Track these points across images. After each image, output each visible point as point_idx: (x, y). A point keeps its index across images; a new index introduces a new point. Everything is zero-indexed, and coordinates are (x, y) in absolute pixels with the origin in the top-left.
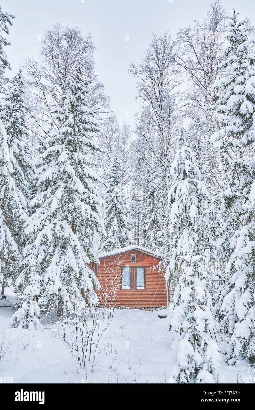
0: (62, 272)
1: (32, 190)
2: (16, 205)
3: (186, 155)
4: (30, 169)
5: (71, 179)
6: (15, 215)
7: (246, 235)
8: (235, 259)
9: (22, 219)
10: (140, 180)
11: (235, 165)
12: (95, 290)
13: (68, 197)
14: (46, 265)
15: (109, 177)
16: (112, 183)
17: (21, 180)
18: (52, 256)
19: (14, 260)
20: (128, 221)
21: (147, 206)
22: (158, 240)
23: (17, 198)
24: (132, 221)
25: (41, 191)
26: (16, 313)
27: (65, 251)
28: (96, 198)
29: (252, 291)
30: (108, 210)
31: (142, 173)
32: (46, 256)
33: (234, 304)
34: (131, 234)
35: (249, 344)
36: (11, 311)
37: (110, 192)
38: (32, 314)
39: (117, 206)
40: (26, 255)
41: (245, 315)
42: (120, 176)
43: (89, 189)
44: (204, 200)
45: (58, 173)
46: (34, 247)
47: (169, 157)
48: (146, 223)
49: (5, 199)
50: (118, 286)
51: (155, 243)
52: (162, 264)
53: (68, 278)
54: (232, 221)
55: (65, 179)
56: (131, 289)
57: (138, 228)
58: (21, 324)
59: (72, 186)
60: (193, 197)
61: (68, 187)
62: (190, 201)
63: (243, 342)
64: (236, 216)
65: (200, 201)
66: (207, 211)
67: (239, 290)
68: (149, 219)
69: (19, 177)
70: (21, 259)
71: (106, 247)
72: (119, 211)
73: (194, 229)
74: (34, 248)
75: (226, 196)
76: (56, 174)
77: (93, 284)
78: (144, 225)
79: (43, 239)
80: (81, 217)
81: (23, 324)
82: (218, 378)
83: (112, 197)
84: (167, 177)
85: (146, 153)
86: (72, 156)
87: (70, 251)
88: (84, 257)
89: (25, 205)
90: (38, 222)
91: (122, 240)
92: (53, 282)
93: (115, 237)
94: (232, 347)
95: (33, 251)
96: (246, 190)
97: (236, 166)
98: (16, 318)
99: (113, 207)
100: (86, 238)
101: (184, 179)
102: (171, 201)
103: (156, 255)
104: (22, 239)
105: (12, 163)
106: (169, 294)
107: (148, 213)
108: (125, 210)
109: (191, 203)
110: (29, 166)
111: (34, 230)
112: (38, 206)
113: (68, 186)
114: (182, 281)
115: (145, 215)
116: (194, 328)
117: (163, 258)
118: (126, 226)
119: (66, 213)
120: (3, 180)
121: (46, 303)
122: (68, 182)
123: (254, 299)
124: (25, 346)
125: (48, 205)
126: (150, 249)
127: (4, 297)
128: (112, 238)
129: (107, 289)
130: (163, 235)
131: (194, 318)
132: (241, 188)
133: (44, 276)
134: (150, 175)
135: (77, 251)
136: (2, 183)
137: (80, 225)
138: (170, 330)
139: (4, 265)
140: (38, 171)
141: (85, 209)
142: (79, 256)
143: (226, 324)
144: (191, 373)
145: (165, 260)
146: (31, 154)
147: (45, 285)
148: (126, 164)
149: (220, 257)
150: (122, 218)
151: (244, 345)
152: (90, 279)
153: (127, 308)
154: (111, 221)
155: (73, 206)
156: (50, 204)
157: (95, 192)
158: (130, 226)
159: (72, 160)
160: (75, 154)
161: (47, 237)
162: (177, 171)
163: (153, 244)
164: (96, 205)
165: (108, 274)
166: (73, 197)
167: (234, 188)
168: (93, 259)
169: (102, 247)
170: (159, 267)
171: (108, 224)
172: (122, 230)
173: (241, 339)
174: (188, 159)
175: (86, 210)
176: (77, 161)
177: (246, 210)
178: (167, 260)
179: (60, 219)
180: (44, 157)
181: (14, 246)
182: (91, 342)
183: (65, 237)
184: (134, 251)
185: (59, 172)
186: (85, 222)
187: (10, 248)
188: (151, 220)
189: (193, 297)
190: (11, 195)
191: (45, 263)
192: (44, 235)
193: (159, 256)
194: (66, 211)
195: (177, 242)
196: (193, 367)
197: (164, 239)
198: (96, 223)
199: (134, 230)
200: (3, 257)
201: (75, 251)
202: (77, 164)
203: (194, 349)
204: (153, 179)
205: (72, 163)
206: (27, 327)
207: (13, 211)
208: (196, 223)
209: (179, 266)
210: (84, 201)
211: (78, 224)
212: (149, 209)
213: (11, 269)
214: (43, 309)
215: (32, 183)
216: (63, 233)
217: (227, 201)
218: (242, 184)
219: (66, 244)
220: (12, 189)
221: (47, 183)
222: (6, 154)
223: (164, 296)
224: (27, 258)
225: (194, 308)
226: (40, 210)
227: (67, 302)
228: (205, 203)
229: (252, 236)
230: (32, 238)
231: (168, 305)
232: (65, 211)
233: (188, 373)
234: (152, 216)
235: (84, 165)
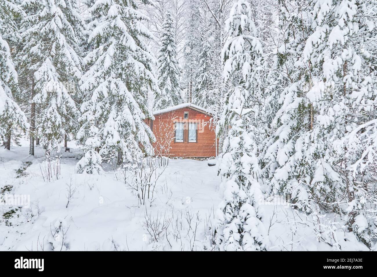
0: (119, 127)
1: (83, 47)
2: (69, 62)
3: (242, 9)
4: (79, 24)
5: (123, 36)
6: (69, 72)
7: (294, 92)
8: (282, 114)
9: (76, 77)
10: (193, 38)
11: (293, 19)
12: (151, 142)
13: (121, 55)
14: (104, 120)
15: (161, 35)
16: (165, 42)
17: (72, 37)
18: (109, 112)
19: (73, 116)
20: (181, 81)
21: (200, 66)
22: (209, 98)
23: (68, 55)
24: (185, 81)
25: (93, 49)
26: (80, 161)
27: (121, 107)
28: (149, 56)
29: (294, 142)
30: (162, 69)
31: (196, 31)
32: (103, 112)
33: (276, 153)
34: (183, 93)
35: (286, 185)
36: (75, 160)
37: (163, 50)
38: (94, 162)
39: (170, 66)
40: (84, 111)
41: (286, 162)
42: (173, 34)
43: (142, 46)
44: (257, 58)
45: (109, 29)
46: (91, 103)
47: (224, 13)
48: (198, 83)
49: (58, 56)
50: (172, 139)
51: (207, 101)
52: (212, 120)
53: (125, 133)
54: (282, 79)
55: (116, 36)
56: (183, 142)
57: (191, 87)
58: (85, 170)
59: (124, 43)
60: (247, 54)
61: (120, 44)
62: (243, 58)
63: (281, 184)
64: (287, 74)
65: (253, 58)
66: (260, 68)
67: (283, 141)
68: (201, 78)
69: (69, 34)
70: (80, 115)
71: (161, 105)
72: (172, 70)
73: (245, 86)
74: (91, 105)
75: (280, 54)
76: (106, 29)
77: (149, 137)
78: (196, 85)
79: (99, 96)
80: (135, 75)
81: (88, 171)
82: (258, 209)
83: (166, 57)
84: (221, 35)
85: (200, 9)
86: (122, 10)
87: (126, 107)
88: (139, 113)
89: (78, 62)
90: (92, 80)
91: (175, 99)
92: (112, 135)
93: (168, 95)
94: (272, 188)
95: (90, 107)
96: (300, 46)
97: (293, 21)
98: (80, 165)
99: (167, 66)
100: (141, 96)
101: (238, 35)
102: (225, 58)
103: (208, 113)
104: (79, 96)
105: (60, 17)
106: (218, 146)
107: (200, 72)
108: (178, 70)
109: (244, 61)
110: (78, 21)
111: (90, 87)
112: (91, 64)
113: (120, 42)
114: (231, 133)
115: (198, 74)
116: (241, 171)
117: (214, 115)
118: (179, 86)
119: (120, 71)
120: (52, 36)
121: (107, 153)
122: (119, 39)
123: (295, 149)
124: (91, 187)
125: (102, 62)
126: (202, 107)
127: (68, 149)
128: (166, 96)
129: (162, 142)
130: (215, 94)
131: (241, 163)
132: (295, 44)
133: (103, 130)
134: (204, 33)
135: (133, 108)
136: (52, 40)
137: (135, 83)
138: (218, 175)
139: (64, 121)
140: (88, 26)
141: (138, 67)
142: (134, 112)
143: (267, 170)
144: (236, 206)
145: (216, 117)
146: (79, 8)
147: (104, 138)
148: (179, 21)
149: (267, 113)
150: (175, 78)
151: (282, 186)
152: (146, 133)
153: (180, 158)
154: (164, 80)
155: (127, 64)
156: (103, 62)
157: (148, 50)
158: (183, 86)
159: (123, 14)
160: (125, 8)
161: (103, 94)
162: (232, 26)
163: (205, 103)
164: (149, 63)
165: (163, 129)
166: (126, 55)
167: (288, 45)
168: (148, 115)
169: (157, 105)
170: (210, 123)
171: (161, 83)
172: (175, 89)
173: (279, 181)
174: (244, 13)
175: (140, 68)
176: (128, 16)
177: (298, 67)
178: (218, 116)
179: (114, 77)
180: (93, 11)
181: (72, 103)
182: (149, 183)
183: (120, 94)
184: (187, 108)
185: (110, 27)
186: (139, 80)
187: (67, 105)
188: (204, 79)
189: (242, 146)
190: (63, 52)
191: (103, 119)
192: (100, 93)
193: (210, 113)
194: (120, 70)
195: (228, 98)
196: (237, 202)
197: (215, 97)
198: (150, 81)
199: (186, 90)
200: (62, 113)
201: (130, 107)
202: (128, 19)
203: (240, 188)
204: (207, 37)
205: (123, 18)
206: (91, 172)
207: (67, 68)
208: (248, 80)
209: (229, 120)
210: (138, 59)
211: (132, 82)
212: (202, 69)
213: (71, 124)
214: (104, 158)
215: (83, 40)
216: (118, 91)
217: (280, 58)
218: (297, 41)
219: (121, 101)
220: (63, 45)
221: (99, 40)
222: (52, 5)
223: (214, 148)
224: (85, 114)
225: (242, 155)
226: (93, 68)
227: (126, 152)
228: (258, 61)
229: (300, 93)
230: (88, 95)
231: (217, 156)
232: (118, 69)
233: (233, 206)
234: (205, 76)
235: (136, 20)
